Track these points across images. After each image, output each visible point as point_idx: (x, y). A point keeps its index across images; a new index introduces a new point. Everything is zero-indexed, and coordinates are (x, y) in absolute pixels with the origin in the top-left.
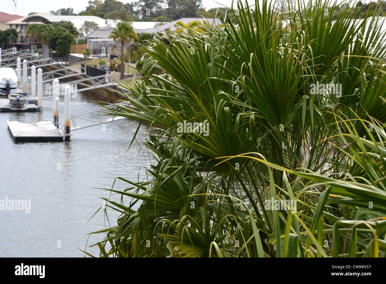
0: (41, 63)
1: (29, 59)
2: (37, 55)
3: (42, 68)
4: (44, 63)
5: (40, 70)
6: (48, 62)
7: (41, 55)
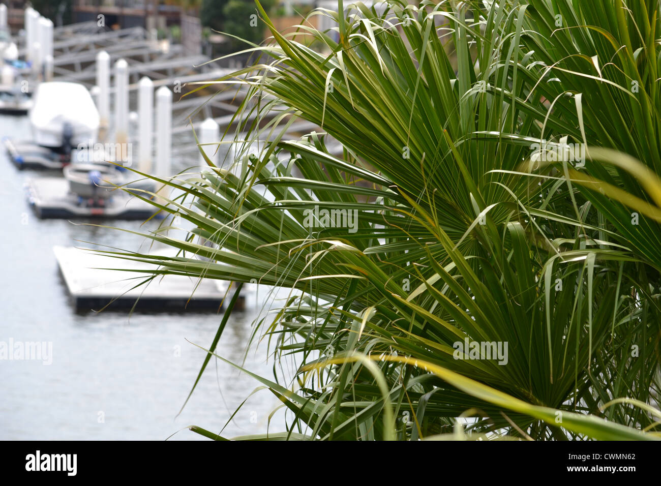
0: (176, 72)
1: (136, 59)
2: (165, 46)
3: (171, 87)
4: (186, 71)
5: (165, 93)
6: (198, 71)
7: (178, 48)
